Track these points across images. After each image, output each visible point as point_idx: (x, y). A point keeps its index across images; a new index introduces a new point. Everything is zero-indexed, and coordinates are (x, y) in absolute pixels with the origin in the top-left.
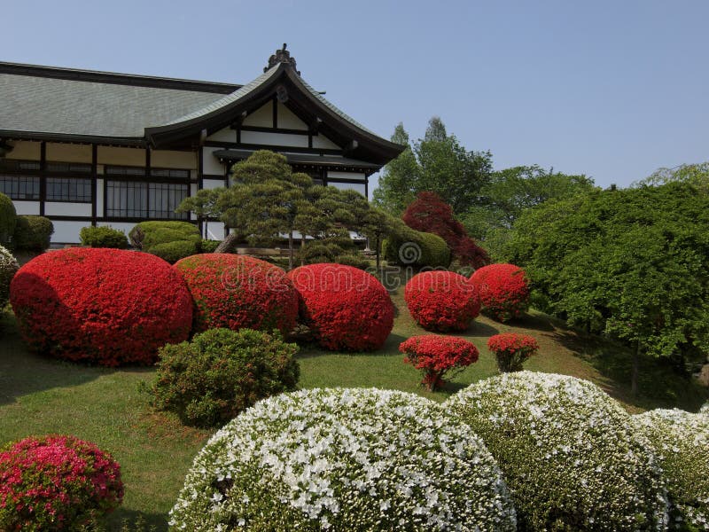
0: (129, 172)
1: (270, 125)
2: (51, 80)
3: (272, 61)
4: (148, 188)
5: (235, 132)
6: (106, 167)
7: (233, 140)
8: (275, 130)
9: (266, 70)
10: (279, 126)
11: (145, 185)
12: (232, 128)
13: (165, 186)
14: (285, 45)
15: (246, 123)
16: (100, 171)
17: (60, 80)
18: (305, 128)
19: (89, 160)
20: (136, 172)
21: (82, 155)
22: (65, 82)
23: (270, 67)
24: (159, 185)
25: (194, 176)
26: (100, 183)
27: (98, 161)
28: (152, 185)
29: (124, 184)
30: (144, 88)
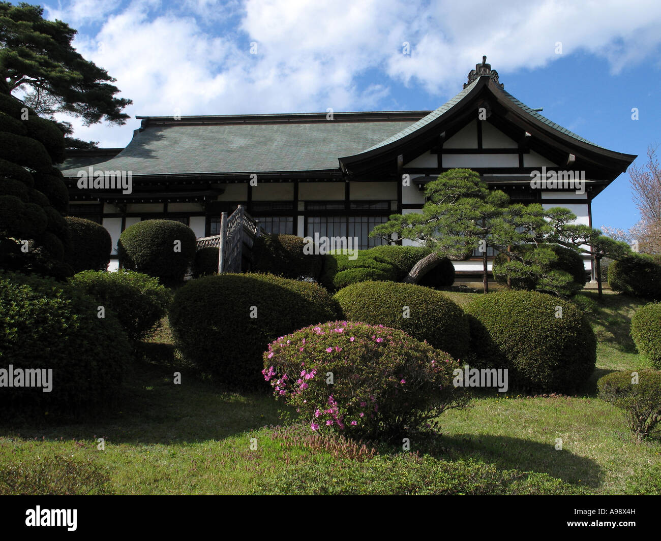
0: (329, 207)
1: (475, 146)
2: (263, 126)
3: (472, 76)
4: (347, 223)
5: (436, 156)
6: (307, 203)
7: (434, 165)
8: (480, 151)
9: (465, 86)
10: (485, 147)
11: (344, 220)
12: (433, 153)
13: (365, 219)
14: (484, 58)
15: (447, 145)
16: (301, 207)
17: (271, 126)
18: (514, 146)
19: (290, 197)
20: (335, 207)
21: (283, 193)
22: (276, 126)
23: (469, 83)
24: (358, 219)
25: (394, 207)
26: (301, 220)
27: (300, 198)
28: (351, 219)
29: (324, 220)
30: (349, 124)
